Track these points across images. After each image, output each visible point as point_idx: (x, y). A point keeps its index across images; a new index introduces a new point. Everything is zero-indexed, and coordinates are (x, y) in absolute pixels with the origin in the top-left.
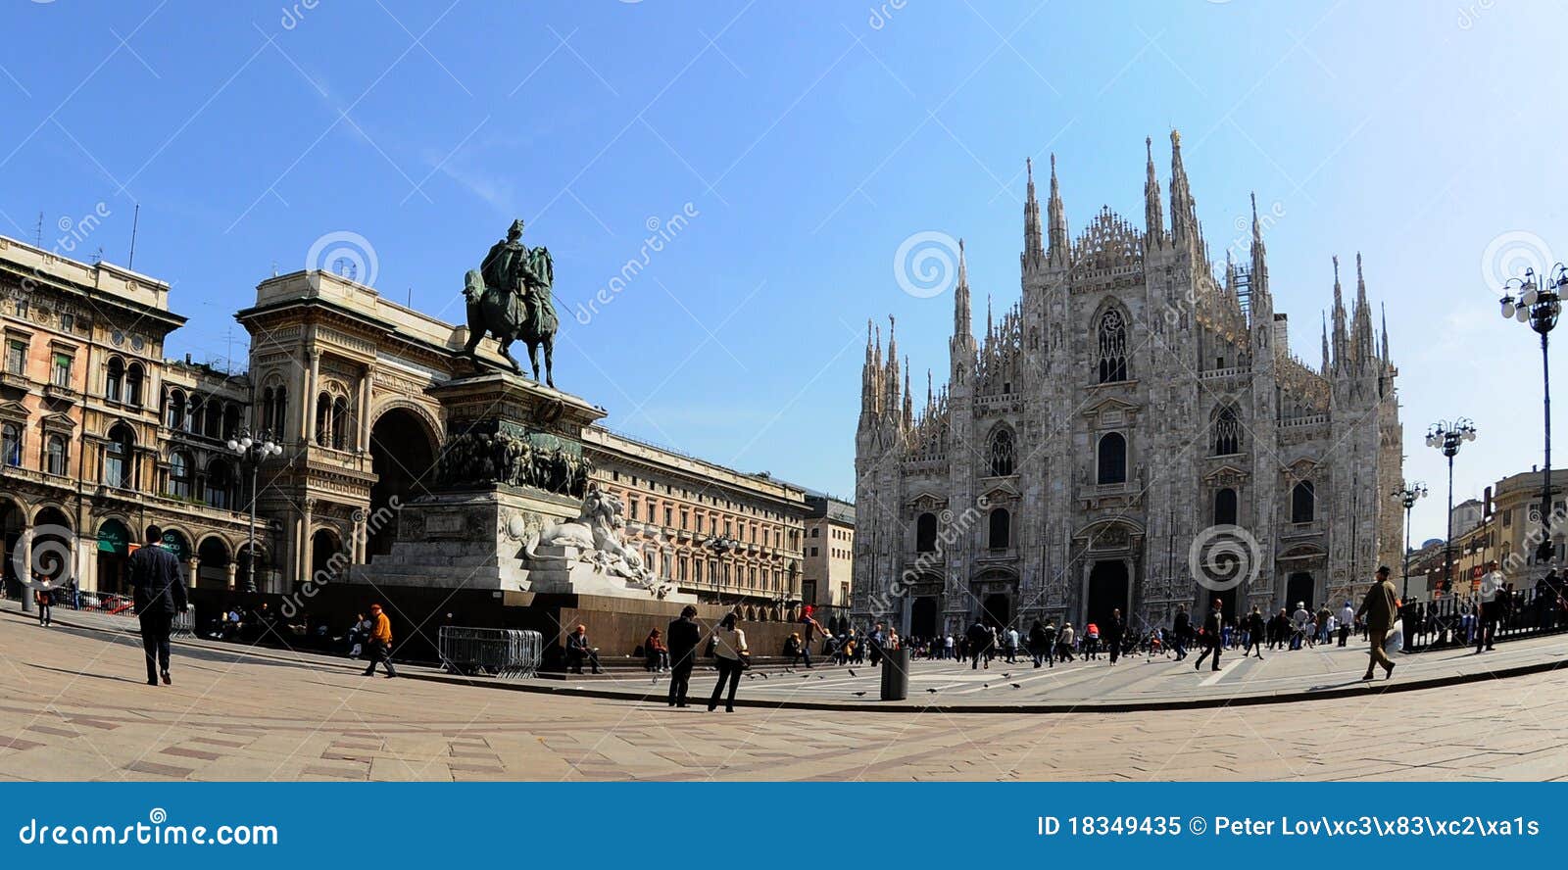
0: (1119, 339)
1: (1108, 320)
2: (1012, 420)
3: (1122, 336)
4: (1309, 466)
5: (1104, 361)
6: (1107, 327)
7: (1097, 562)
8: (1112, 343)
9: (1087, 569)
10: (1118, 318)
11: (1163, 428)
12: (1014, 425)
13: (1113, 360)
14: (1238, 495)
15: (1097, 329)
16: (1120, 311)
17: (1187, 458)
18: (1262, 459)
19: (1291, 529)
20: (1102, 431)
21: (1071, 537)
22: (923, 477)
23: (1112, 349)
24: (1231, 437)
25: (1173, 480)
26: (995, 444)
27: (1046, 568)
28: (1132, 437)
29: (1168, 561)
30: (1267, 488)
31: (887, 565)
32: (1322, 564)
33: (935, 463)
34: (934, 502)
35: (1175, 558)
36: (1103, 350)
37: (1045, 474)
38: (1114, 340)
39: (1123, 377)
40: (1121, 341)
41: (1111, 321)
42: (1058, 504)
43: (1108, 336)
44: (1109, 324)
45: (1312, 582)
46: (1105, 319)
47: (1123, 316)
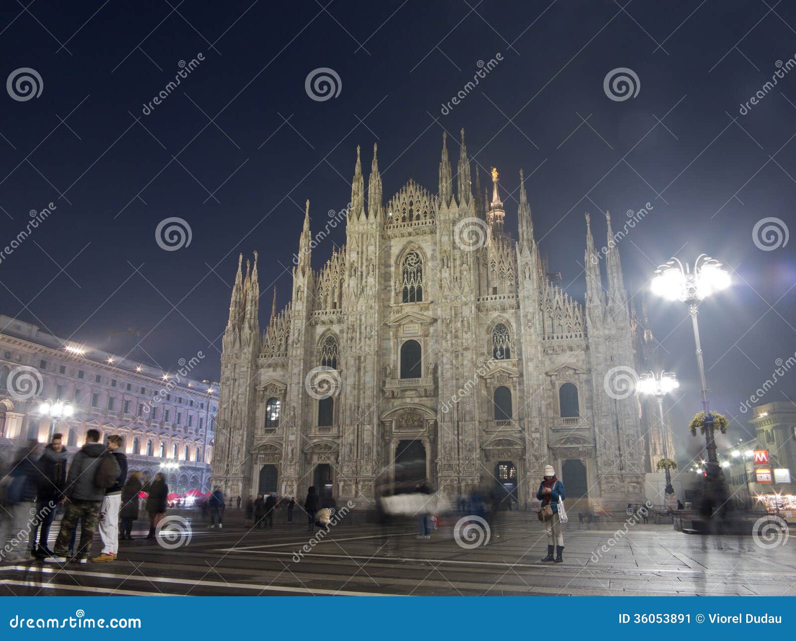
0: (417, 273)
1: (410, 259)
2: (336, 329)
3: (420, 270)
4: (571, 372)
5: (406, 288)
6: (409, 264)
7: (400, 441)
8: (412, 275)
9: (393, 447)
10: (417, 257)
11: (449, 336)
12: (338, 332)
13: (412, 287)
14: (512, 391)
15: (401, 265)
16: (418, 252)
17: (468, 360)
18: (530, 364)
19: (560, 422)
20: (404, 339)
21: (379, 419)
22: (271, 369)
23: (412, 279)
24: (504, 347)
25: (457, 377)
26: (325, 346)
27: (360, 443)
28: (426, 344)
29: (456, 442)
30: (535, 387)
31: (240, 438)
32: (592, 453)
33: (280, 360)
34: (278, 389)
35: (462, 440)
36: (406, 280)
37: (359, 369)
38: (414, 273)
39: (420, 299)
40: (419, 274)
41: (412, 259)
42: (368, 393)
43: (409, 270)
44: (410, 262)
45: (584, 469)
46: (407, 258)
47: (420, 256)
